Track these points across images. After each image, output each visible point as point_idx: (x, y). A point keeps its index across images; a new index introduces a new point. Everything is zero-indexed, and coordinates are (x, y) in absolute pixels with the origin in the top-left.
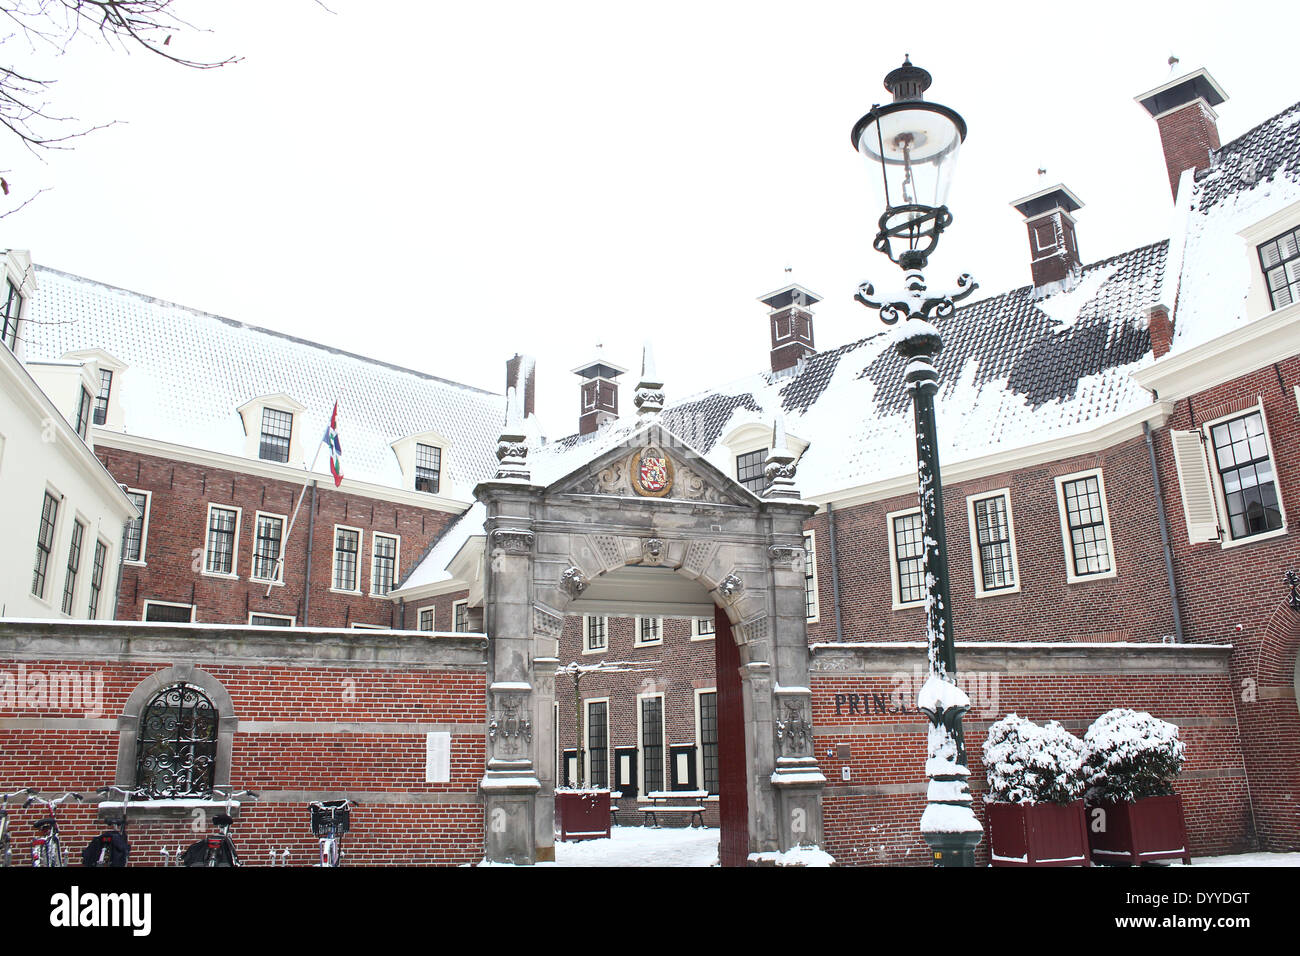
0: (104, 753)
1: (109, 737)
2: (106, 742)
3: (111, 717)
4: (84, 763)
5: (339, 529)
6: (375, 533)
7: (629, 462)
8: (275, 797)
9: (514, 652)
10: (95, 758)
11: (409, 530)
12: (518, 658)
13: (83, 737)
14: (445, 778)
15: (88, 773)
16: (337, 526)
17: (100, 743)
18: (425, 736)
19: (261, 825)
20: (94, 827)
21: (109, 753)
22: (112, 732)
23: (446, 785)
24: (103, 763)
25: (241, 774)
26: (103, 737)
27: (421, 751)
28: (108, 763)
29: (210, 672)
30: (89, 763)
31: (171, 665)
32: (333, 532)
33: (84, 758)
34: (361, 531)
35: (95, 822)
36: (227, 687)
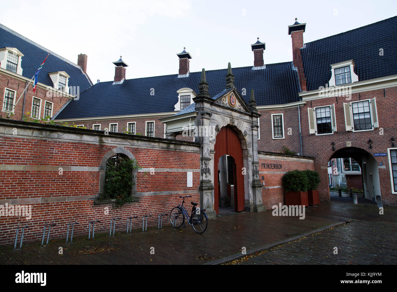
0: (94, 180)
1: (96, 174)
2: (95, 176)
3: (97, 166)
4: (87, 184)
5: (34, 98)
6: (46, 101)
7: (228, 96)
8: (150, 194)
9: (207, 148)
10: (91, 182)
11: (56, 101)
12: (208, 149)
13: (87, 174)
14: (192, 186)
15: (89, 188)
16: (33, 97)
17: (93, 176)
18: (187, 173)
19: (146, 204)
20: (92, 209)
21: (96, 180)
22: (97, 172)
23: (192, 188)
24: (94, 184)
25: (139, 186)
26: (94, 174)
27: (186, 177)
28: (96, 184)
29: (129, 150)
30: (89, 184)
31: (116, 147)
32: (32, 99)
33: (87, 182)
34: (41, 100)
35: (93, 207)
36: (135, 156)
